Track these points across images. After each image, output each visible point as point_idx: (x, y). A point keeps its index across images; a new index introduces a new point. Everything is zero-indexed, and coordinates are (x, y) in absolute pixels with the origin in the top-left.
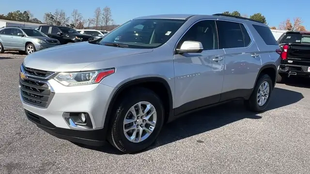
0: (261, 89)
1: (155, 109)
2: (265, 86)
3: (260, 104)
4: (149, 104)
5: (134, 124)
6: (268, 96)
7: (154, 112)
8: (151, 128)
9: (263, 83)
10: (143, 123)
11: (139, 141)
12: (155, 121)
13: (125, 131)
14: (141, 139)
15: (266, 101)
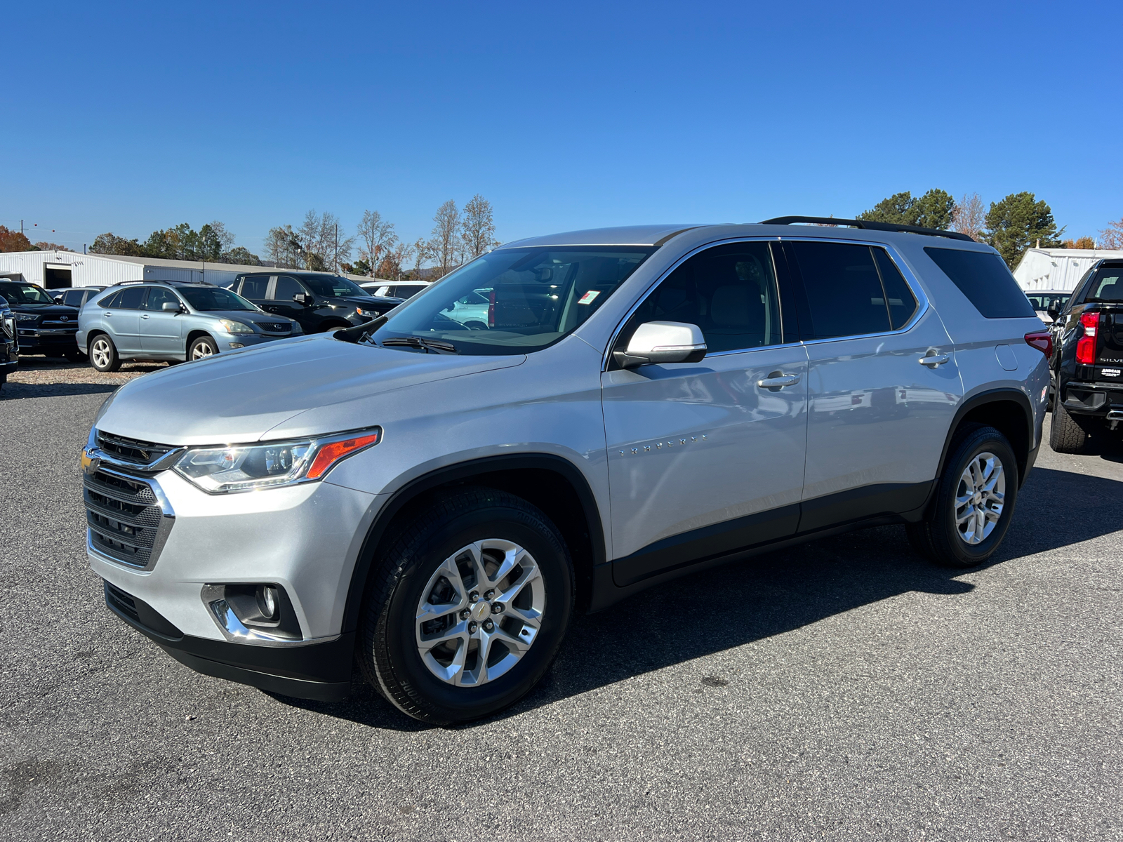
0: (969, 482)
1: (535, 566)
2: (987, 472)
3: (969, 536)
4: (510, 548)
5: (459, 621)
6: (1000, 507)
7: (534, 574)
8: (525, 633)
9: (976, 460)
10: (492, 616)
11: (477, 683)
12: (538, 608)
13: (424, 647)
14: (486, 675)
15: (992, 524)
